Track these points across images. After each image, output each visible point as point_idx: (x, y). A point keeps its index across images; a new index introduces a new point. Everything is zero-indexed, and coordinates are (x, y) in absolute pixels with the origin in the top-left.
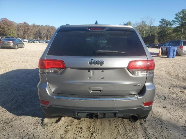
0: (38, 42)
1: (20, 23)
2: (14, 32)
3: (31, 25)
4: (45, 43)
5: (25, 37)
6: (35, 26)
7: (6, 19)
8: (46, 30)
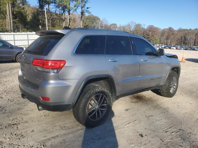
0: (175, 48)
1: (165, 29)
2: (157, 38)
3: (177, 30)
4: (182, 49)
5: (167, 43)
6: (180, 31)
7: (152, 26)
8: (194, 35)
